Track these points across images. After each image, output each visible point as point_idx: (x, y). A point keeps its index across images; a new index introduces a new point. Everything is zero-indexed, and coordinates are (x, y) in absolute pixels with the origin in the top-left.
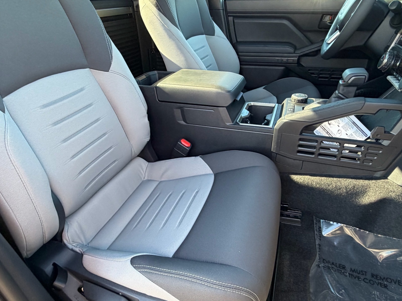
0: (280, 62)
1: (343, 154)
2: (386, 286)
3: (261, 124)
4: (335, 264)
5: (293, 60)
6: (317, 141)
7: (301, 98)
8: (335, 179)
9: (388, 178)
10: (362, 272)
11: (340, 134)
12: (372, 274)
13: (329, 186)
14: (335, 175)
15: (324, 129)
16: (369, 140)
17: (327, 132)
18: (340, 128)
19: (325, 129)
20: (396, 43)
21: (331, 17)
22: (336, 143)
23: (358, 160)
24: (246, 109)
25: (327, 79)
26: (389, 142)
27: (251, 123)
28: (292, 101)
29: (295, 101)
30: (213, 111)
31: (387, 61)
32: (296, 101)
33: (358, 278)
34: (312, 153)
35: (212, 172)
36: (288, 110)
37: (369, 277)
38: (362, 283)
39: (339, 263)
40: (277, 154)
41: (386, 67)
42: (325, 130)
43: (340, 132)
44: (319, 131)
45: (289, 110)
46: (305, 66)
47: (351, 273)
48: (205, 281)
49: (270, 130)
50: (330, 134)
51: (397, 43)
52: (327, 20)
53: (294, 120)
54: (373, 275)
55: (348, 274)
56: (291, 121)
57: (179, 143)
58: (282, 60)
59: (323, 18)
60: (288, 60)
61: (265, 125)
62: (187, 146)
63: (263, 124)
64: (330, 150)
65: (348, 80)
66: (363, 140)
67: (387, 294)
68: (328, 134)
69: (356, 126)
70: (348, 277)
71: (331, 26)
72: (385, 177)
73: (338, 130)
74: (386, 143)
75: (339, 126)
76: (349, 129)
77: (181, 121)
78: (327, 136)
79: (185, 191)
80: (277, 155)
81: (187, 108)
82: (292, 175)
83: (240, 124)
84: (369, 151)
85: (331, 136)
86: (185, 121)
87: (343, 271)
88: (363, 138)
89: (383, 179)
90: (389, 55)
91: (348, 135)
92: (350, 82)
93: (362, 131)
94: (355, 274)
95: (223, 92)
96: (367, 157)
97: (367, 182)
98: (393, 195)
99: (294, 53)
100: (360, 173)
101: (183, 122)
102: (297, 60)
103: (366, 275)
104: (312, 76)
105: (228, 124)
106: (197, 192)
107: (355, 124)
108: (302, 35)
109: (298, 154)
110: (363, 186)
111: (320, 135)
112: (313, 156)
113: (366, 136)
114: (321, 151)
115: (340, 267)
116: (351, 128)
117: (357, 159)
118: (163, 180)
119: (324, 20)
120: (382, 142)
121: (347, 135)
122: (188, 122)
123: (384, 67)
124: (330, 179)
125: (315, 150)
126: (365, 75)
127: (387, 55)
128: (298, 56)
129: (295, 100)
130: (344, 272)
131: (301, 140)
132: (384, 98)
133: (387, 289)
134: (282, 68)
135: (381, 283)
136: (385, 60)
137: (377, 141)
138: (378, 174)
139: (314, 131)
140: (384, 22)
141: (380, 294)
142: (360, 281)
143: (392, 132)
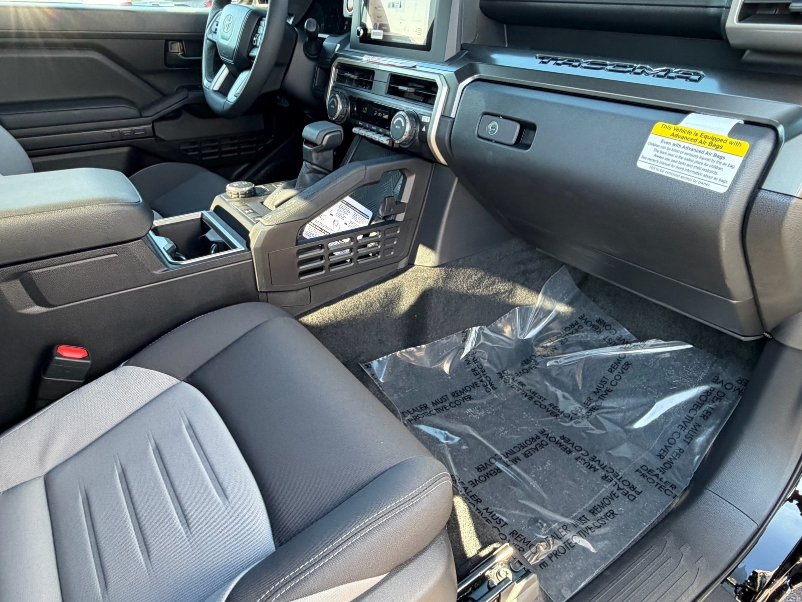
0: (118, 139)
1: (359, 253)
2: (470, 398)
3: (208, 253)
4: (415, 409)
5: (144, 130)
6: (322, 247)
7: (247, 188)
8: (360, 294)
9: (415, 264)
10: (444, 399)
11: (338, 227)
13: (358, 308)
14: (357, 290)
15: (314, 226)
16: (373, 223)
17: (320, 229)
18: (335, 217)
19: (316, 226)
20: (334, 82)
21: (181, 44)
22: (338, 241)
23: (373, 255)
24: (155, 235)
25: (217, 157)
26: (404, 214)
27: (188, 258)
28: (232, 199)
29: (238, 197)
30: (115, 255)
31: (343, 107)
32: (240, 196)
33: (445, 408)
34: (321, 268)
35: (176, 380)
37: (451, 399)
38: (453, 410)
39: (419, 405)
40: (267, 292)
41: (343, 116)
42: (317, 227)
43: (336, 222)
44: (310, 232)
47: (436, 407)
49: (244, 255)
50: (325, 231)
51: (336, 81)
52: (177, 51)
53: (283, 222)
54: (453, 394)
55: (434, 411)
56: (277, 226)
57: (57, 358)
58: (122, 134)
59: (170, 48)
60: (133, 131)
61: (216, 252)
62: (80, 356)
63: (212, 252)
64: (334, 255)
65: (321, 141)
66: (367, 225)
67: (476, 404)
68: (323, 231)
69: (352, 207)
70: (437, 414)
71: (201, 61)
72: (411, 264)
73: (334, 221)
74: (400, 217)
75: (332, 215)
76: (345, 215)
77: (31, 306)
78: (323, 235)
79: (154, 445)
80: (268, 294)
81: (38, 271)
82: (303, 318)
83: (182, 264)
84: (387, 235)
85: (328, 234)
86: (40, 301)
87: (428, 412)
88: (366, 222)
89: (411, 267)
90: (341, 99)
91: (348, 225)
92: (324, 143)
93: (361, 213)
94: (440, 406)
96: (386, 246)
97: (396, 280)
98: (430, 282)
99: (141, 116)
100: (384, 272)
101: (37, 309)
102: (151, 128)
103: (449, 399)
105: (157, 272)
106: (190, 426)
107: (350, 206)
108: (140, 81)
109: (302, 278)
110: (394, 289)
111: (313, 237)
112: (323, 272)
113: (368, 219)
114: (331, 260)
115: (423, 409)
116: (348, 213)
117: (371, 254)
119: (172, 51)
120: (395, 218)
121: (346, 224)
122: (52, 303)
123: (340, 116)
124: (355, 297)
125: (323, 262)
126: (340, 129)
128: (151, 122)
129: (238, 194)
130: (430, 412)
131: (300, 252)
133: (473, 399)
134: (125, 149)
135: (465, 397)
136: (339, 106)
137: (386, 220)
138: (402, 265)
139: (302, 234)
141: (472, 409)
142: (449, 409)
143: (402, 201)
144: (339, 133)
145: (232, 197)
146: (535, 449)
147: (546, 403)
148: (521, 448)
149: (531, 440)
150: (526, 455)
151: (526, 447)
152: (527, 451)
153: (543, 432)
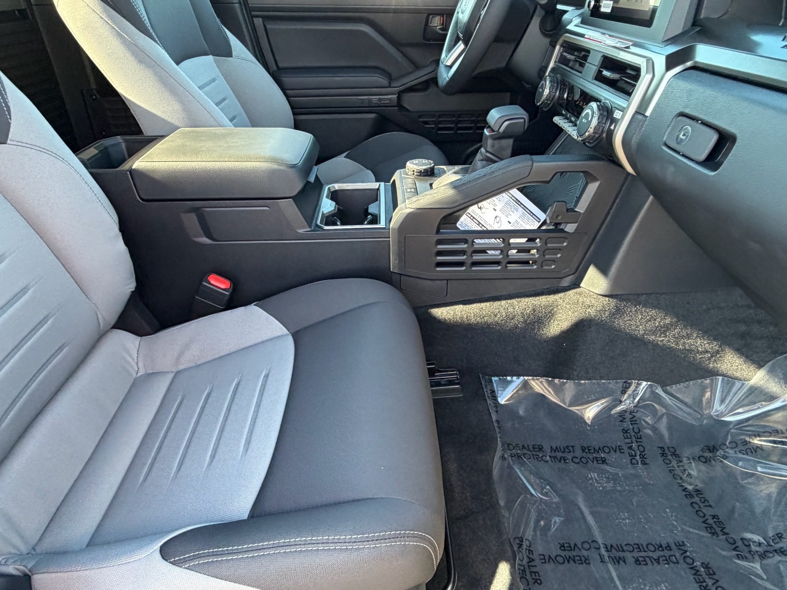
0: (367, 106)
1: (510, 257)
2: (604, 461)
3: (362, 223)
4: (526, 446)
5: (390, 99)
6: (465, 241)
7: (424, 167)
8: (503, 302)
9: (581, 286)
10: (568, 449)
11: (499, 224)
12: (582, 447)
13: (496, 316)
14: (501, 296)
15: (472, 218)
16: (544, 228)
17: (478, 223)
18: (498, 213)
19: (474, 218)
20: (555, 62)
21: (442, 18)
22: (495, 239)
23: (532, 263)
24: (327, 197)
25: (452, 132)
26: (576, 225)
27: (342, 224)
28: (408, 175)
29: (413, 174)
30: (267, 208)
31: (550, 92)
32: (415, 173)
33: (564, 460)
34: (460, 264)
35: (287, 331)
36: (407, 191)
37: (578, 453)
38: (572, 466)
39: (533, 443)
40: (401, 274)
41: (549, 102)
42: (474, 220)
43: (498, 219)
44: (465, 223)
45: (409, 190)
46: (410, 109)
47: (553, 454)
48: (336, 541)
49: (383, 232)
50: (482, 225)
51: (557, 61)
52: (436, 25)
53: (422, 207)
54: (584, 448)
55: (548, 457)
56: (418, 211)
57: (204, 283)
58: (370, 101)
59: (430, 22)
60: (380, 100)
61: (369, 223)
62: (223, 286)
63: (366, 223)
64: (487, 253)
65: (499, 127)
66: (536, 228)
67: (608, 472)
68: (481, 225)
69: (522, 206)
70: (550, 462)
71: (446, 35)
72: (576, 284)
73: (496, 217)
74: (570, 228)
75: (495, 210)
76: (511, 213)
77: (202, 237)
78: (479, 228)
79: (239, 378)
80: (402, 277)
81: (210, 209)
82: (434, 309)
83: (325, 228)
84: (549, 245)
85: (485, 229)
86: (209, 235)
87: (540, 456)
88: (535, 225)
89: (574, 288)
90: (551, 82)
91: (511, 224)
92: (502, 130)
93: (532, 214)
94: (559, 455)
95: (282, 168)
96: (546, 256)
97: (551, 298)
98: (592, 312)
99: (390, 87)
100: (540, 285)
101: (205, 240)
102: (396, 98)
103: (574, 452)
104: (427, 127)
105: (301, 231)
106: (267, 376)
107: (519, 203)
108: (398, 52)
109: (438, 269)
110: (546, 307)
111: (467, 229)
112: (464, 268)
113: (539, 222)
114: (474, 258)
115: (536, 450)
116: (515, 211)
117: (531, 262)
118: (181, 367)
119: (431, 25)
120: (565, 228)
121: (510, 223)
122: (215, 237)
123: (546, 101)
124: (497, 304)
125: (465, 257)
126: (524, 117)
127: (548, 82)
128: (397, 92)
129: (414, 171)
130: (542, 457)
131: (440, 242)
132: (553, 154)
133: (606, 463)
134: (372, 116)
135: (596, 458)
136: (546, 90)
137: (556, 228)
138: (566, 282)
139: (456, 224)
140: (530, 26)
141: (598, 475)
142: (568, 463)
143: (576, 210)
144: (522, 120)
145: (409, 174)
146: (655, 560)
147: (708, 512)
148: (636, 550)
149: (657, 547)
150: (637, 561)
151: (645, 551)
152: (643, 557)
153: (680, 545)
